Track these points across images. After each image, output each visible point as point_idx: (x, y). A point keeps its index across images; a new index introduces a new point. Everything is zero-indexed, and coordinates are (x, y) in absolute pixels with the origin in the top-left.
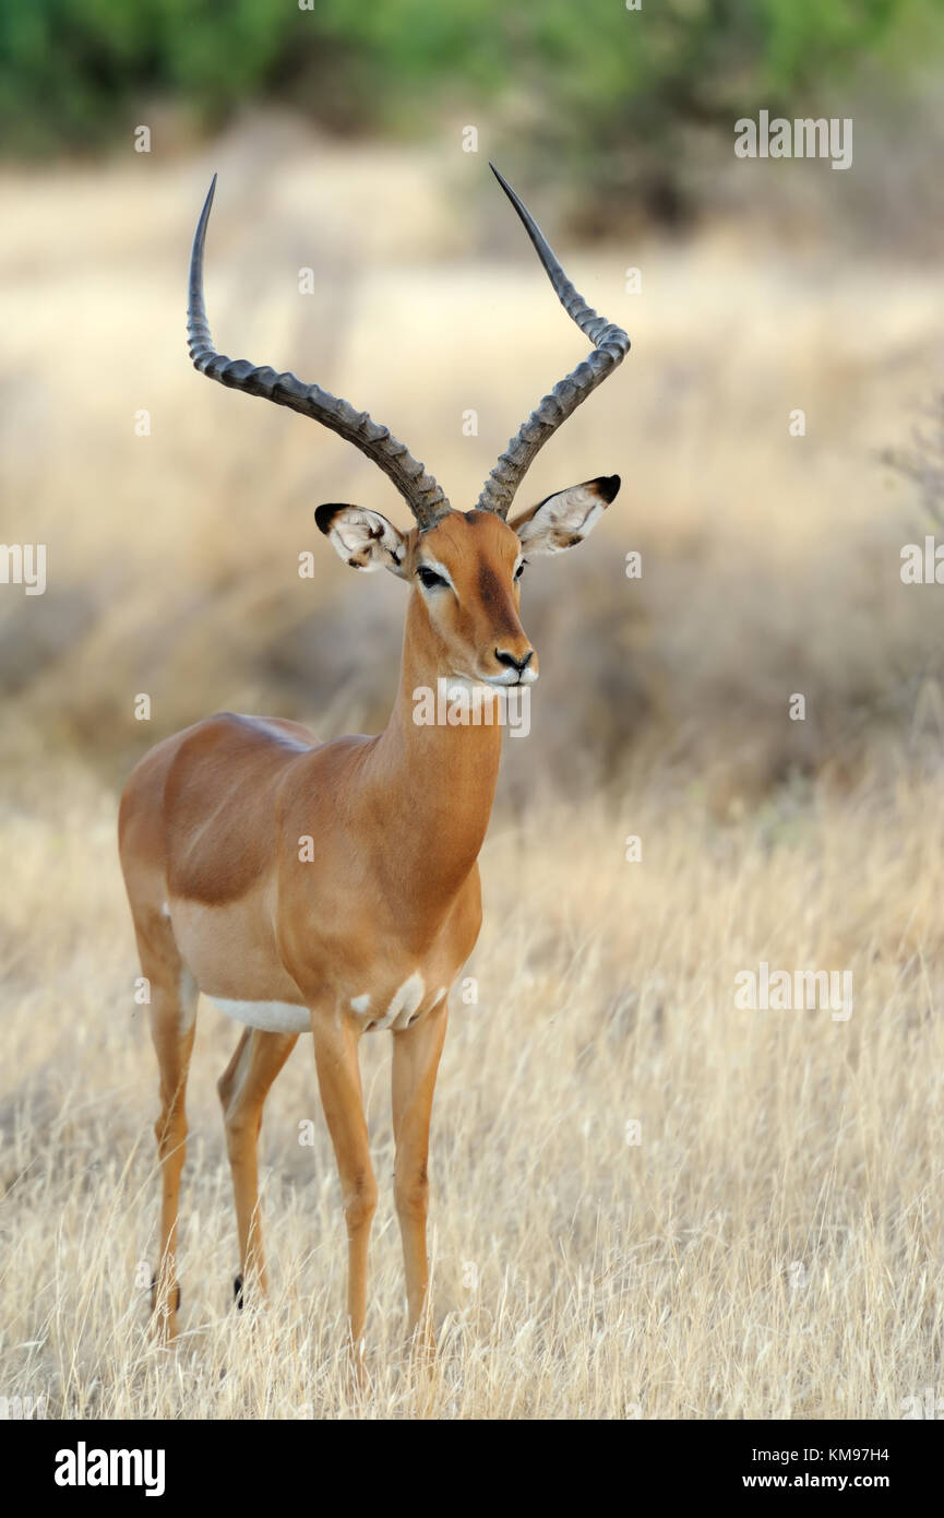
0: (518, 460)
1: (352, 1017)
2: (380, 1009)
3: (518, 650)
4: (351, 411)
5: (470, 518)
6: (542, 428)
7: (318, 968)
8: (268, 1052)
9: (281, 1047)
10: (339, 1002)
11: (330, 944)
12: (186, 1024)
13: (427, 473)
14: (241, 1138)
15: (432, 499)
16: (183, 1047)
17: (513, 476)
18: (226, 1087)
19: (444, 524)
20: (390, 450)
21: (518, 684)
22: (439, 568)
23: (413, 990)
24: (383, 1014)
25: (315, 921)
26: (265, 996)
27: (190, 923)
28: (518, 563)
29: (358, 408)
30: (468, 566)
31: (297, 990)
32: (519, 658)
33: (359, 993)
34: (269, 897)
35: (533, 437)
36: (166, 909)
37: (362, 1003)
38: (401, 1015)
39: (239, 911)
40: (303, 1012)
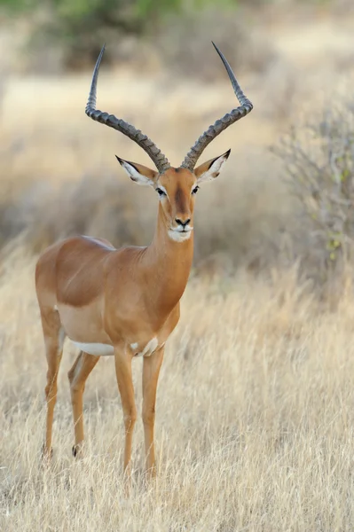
0: (197, 149)
1: (131, 350)
2: (141, 349)
3: (184, 218)
4: (134, 129)
5: (177, 170)
6: (208, 138)
7: (119, 331)
8: (89, 362)
9: (93, 360)
10: (126, 345)
11: (125, 323)
12: (60, 351)
13: (162, 152)
14: (76, 393)
15: (162, 162)
16: (58, 359)
17: (195, 155)
18: (71, 375)
19: (166, 172)
20: (147, 144)
21: (184, 231)
22: (162, 188)
23: (154, 343)
24: (141, 351)
25: (119, 314)
26: (94, 341)
27: (66, 313)
28: (193, 188)
29: (137, 128)
30: (173, 187)
31: (109, 339)
32: (183, 221)
33: (134, 342)
34: (100, 304)
35: (204, 141)
36: (56, 307)
37: (134, 346)
38: (148, 352)
39: (87, 309)
40: (110, 348)
